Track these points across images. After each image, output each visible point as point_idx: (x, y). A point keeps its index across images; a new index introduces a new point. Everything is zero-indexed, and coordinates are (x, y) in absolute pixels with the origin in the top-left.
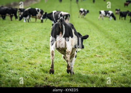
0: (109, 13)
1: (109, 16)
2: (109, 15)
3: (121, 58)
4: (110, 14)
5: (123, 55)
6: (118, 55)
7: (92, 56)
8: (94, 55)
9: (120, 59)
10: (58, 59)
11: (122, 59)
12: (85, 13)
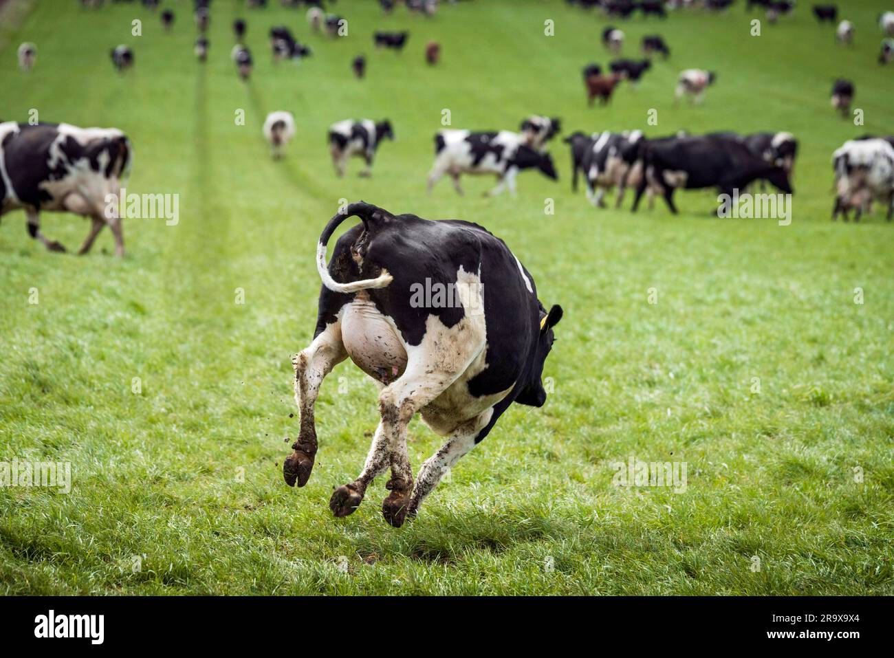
0: (499, 150)
1: (500, 167)
2: (498, 159)
3: (540, 454)
4: (507, 154)
5: (555, 431)
6: (526, 430)
7: (347, 441)
8: (361, 433)
9: (538, 459)
10: (112, 464)
11: (552, 457)
12: (366, 143)
